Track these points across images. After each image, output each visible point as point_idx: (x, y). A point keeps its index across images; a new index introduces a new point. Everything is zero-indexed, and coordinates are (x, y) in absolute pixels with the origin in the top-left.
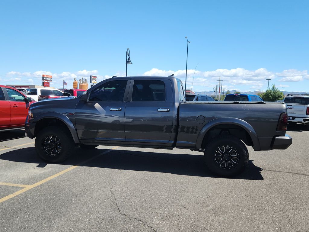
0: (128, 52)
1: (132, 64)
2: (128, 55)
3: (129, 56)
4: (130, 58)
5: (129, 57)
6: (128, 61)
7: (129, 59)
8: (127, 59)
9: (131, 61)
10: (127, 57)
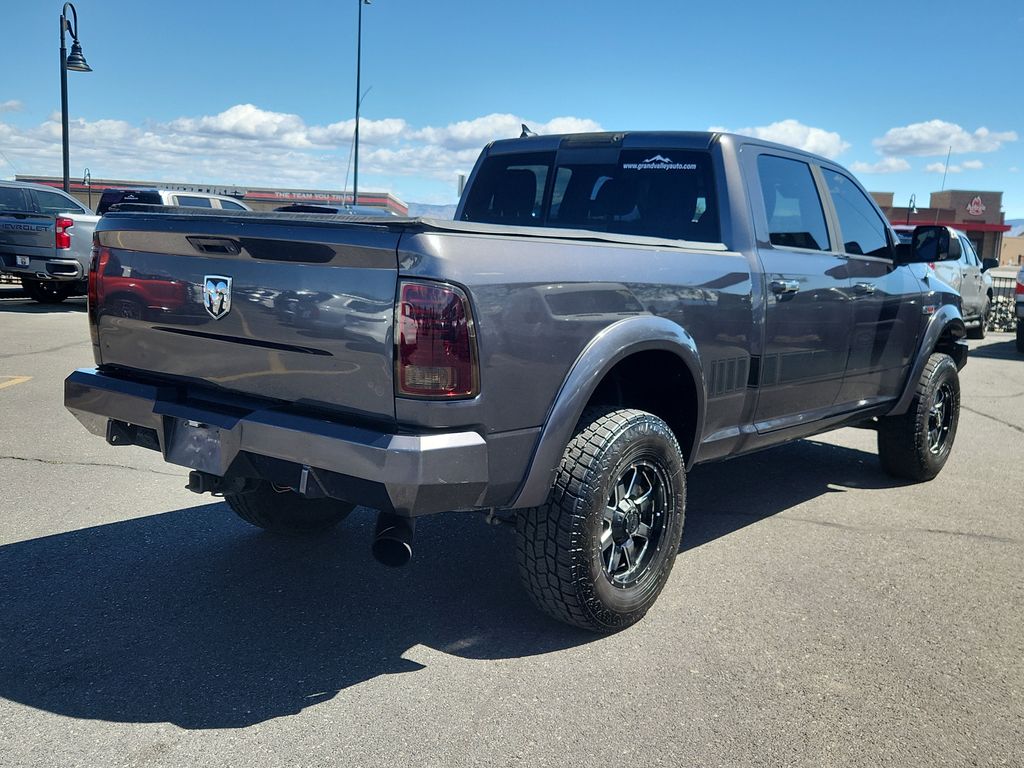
0: (70, 17)
1: (89, 70)
2: (67, 33)
3: (75, 37)
4: (80, 45)
5: (76, 42)
6: (70, 60)
7: (76, 48)
8: (63, 50)
9: (84, 61)
10: (62, 39)
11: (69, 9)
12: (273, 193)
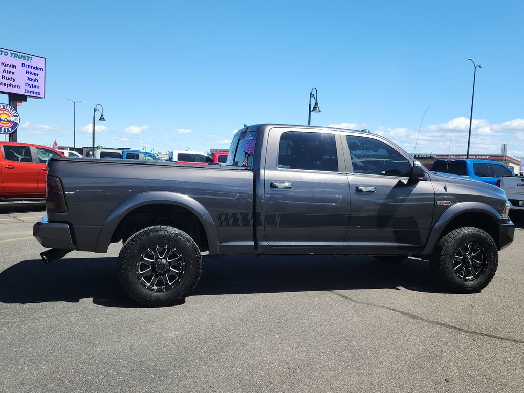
0: (314, 93)
1: (320, 111)
5: (316, 102)
10: (310, 101)
11: (314, 90)
12: (448, 156)
